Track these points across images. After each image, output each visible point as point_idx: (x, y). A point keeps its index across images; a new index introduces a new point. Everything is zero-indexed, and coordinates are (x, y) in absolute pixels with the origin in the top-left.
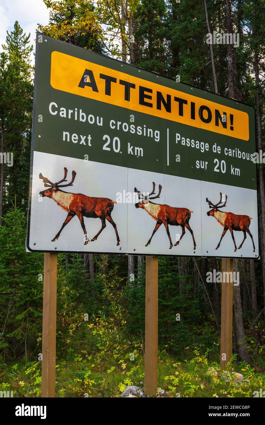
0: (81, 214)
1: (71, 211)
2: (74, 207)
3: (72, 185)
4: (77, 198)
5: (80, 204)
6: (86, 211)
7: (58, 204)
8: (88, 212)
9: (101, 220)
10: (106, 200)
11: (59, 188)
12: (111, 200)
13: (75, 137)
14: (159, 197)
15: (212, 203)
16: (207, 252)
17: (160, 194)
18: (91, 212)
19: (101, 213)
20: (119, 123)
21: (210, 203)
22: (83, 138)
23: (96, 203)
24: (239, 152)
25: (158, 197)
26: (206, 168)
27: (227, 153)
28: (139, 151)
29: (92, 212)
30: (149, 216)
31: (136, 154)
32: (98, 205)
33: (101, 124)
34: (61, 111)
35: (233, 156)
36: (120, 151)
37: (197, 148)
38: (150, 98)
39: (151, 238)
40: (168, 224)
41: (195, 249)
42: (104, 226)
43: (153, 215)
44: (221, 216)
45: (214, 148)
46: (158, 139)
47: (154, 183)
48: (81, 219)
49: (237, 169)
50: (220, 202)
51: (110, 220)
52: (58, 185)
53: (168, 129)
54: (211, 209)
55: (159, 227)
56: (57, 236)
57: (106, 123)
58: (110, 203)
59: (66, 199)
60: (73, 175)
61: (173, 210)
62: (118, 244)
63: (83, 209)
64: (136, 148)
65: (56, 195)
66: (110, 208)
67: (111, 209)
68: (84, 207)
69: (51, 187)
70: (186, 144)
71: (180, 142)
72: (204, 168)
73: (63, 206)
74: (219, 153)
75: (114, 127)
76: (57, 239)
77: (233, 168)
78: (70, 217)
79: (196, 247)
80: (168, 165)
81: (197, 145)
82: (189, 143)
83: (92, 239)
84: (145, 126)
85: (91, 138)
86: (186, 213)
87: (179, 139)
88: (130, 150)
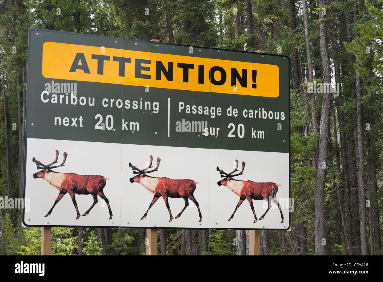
0: (72, 192)
1: (63, 190)
2: (65, 185)
3: (64, 166)
4: (69, 177)
5: (71, 183)
6: (78, 188)
7: (51, 184)
8: (80, 189)
9: (92, 196)
10: (98, 177)
11: (51, 169)
12: (104, 177)
13: (66, 120)
14: (158, 170)
15: (224, 171)
16: (217, 224)
17: (158, 167)
18: (82, 190)
19: (93, 189)
20: (112, 101)
21: (222, 172)
22: (74, 121)
23: (88, 181)
24: (264, 112)
25: (156, 170)
26: (217, 135)
27: (247, 115)
28: (135, 126)
29: (84, 189)
30: (146, 189)
31: (131, 129)
32: (90, 182)
33: (93, 104)
34: (53, 98)
35: (256, 117)
36: (113, 129)
37: (206, 114)
38: (148, 69)
39: (148, 211)
40: (167, 196)
41: (200, 221)
42: (96, 201)
43: (150, 188)
44: (237, 185)
45: (229, 111)
46: (156, 111)
47: (151, 156)
48: (72, 196)
49: (260, 131)
50: (236, 170)
51: (102, 196)
52: (50, 166)
53: (169, 99)
54: (223, 178)
55: (156, 200)
56: (50, 212)
57: (98, 102)
58: (102, 180)
59: (58, 178)
60: (65, 156)
61: (174, 182)
62: (111, 218)
63: (74, 187)
64: (131, 123)
65: (48, 176)
66: (102, 185)
67: (104, 186)
68: (76, 185)
69: (44, 169)
70: (191, 112)
71: (184, 110)
72: (214, 135)
73: (55, 185)
74: (236, 116)
75: (107, 105)
76: (50, 215)
77: (255, 131)
78: (61, 195)
79: (202, 219)
80: (169, 136)
81: (205, 111)
82: (195, 110)
83: (84, 214)
84: (141, 99)
85: (82, 120)
86: (190, 185)
87: (183, 108)
88: (124, 126)
